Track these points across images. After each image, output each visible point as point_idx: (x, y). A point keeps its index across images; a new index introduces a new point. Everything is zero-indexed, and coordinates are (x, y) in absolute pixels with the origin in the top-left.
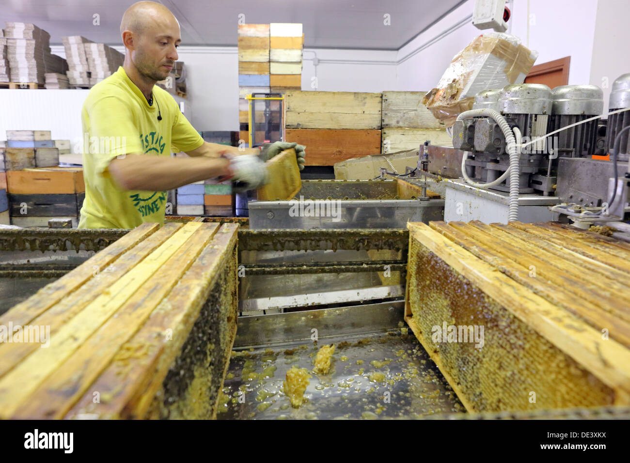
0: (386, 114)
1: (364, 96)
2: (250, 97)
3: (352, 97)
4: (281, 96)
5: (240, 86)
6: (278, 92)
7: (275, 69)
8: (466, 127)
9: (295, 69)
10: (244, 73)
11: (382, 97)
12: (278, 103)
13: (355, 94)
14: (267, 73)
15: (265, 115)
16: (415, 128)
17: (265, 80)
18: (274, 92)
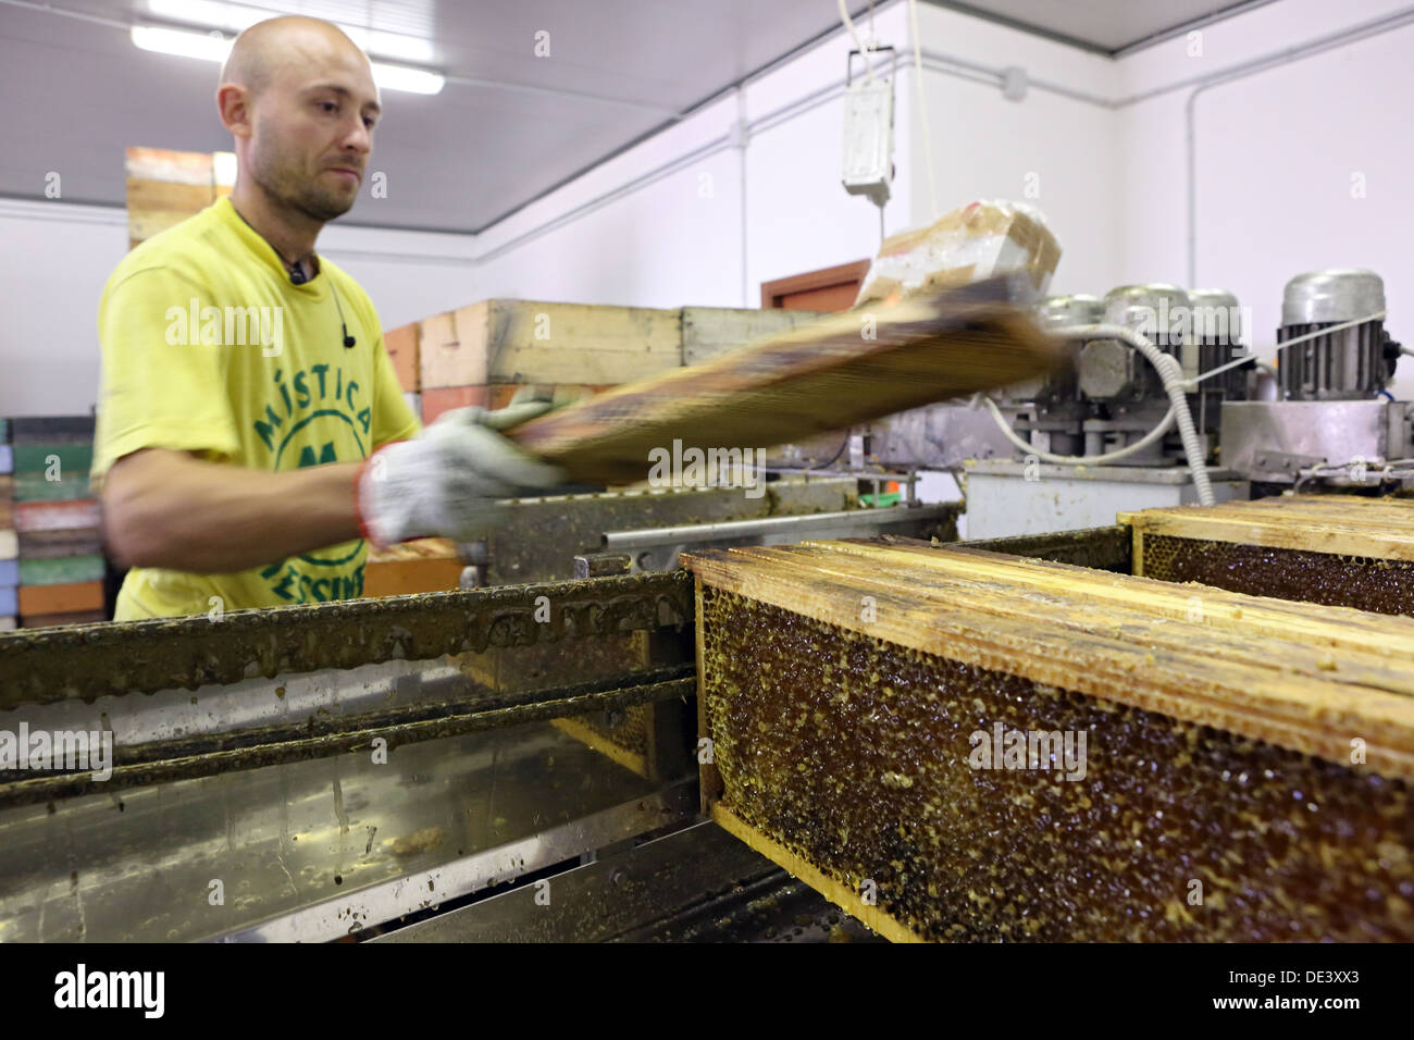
0: (691, 353)
1: (648, 314)
3: (625, 316)
11: (681, 317)
13: (632, 310)
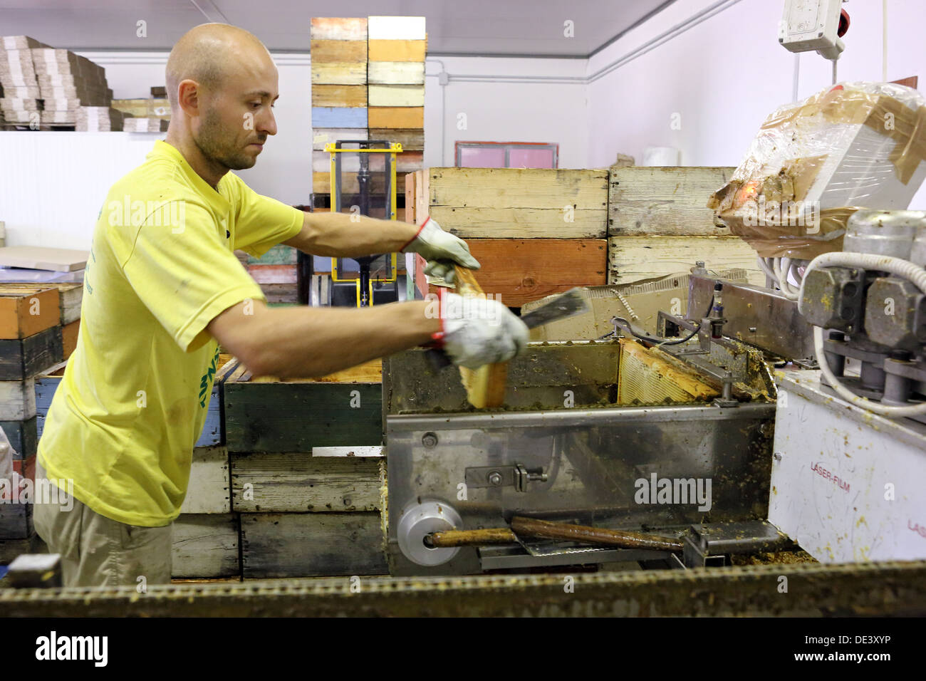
0: (616, 210)
1: (575, 175)
2: (333, 148)
3: (552, 177)
4: (388, 147)
5: (313, 128)
6: (382, 138)
7: (378, 97)
8: (837, 287)
9: (413, 98)
10: (321, 104)
11: (608, 178)
12: (383, 158)
13: (560, 172)
14: (363, 104)
15: (360, 179)
16: (670, 234)
17: (359, 117)
18: (375, 138)
